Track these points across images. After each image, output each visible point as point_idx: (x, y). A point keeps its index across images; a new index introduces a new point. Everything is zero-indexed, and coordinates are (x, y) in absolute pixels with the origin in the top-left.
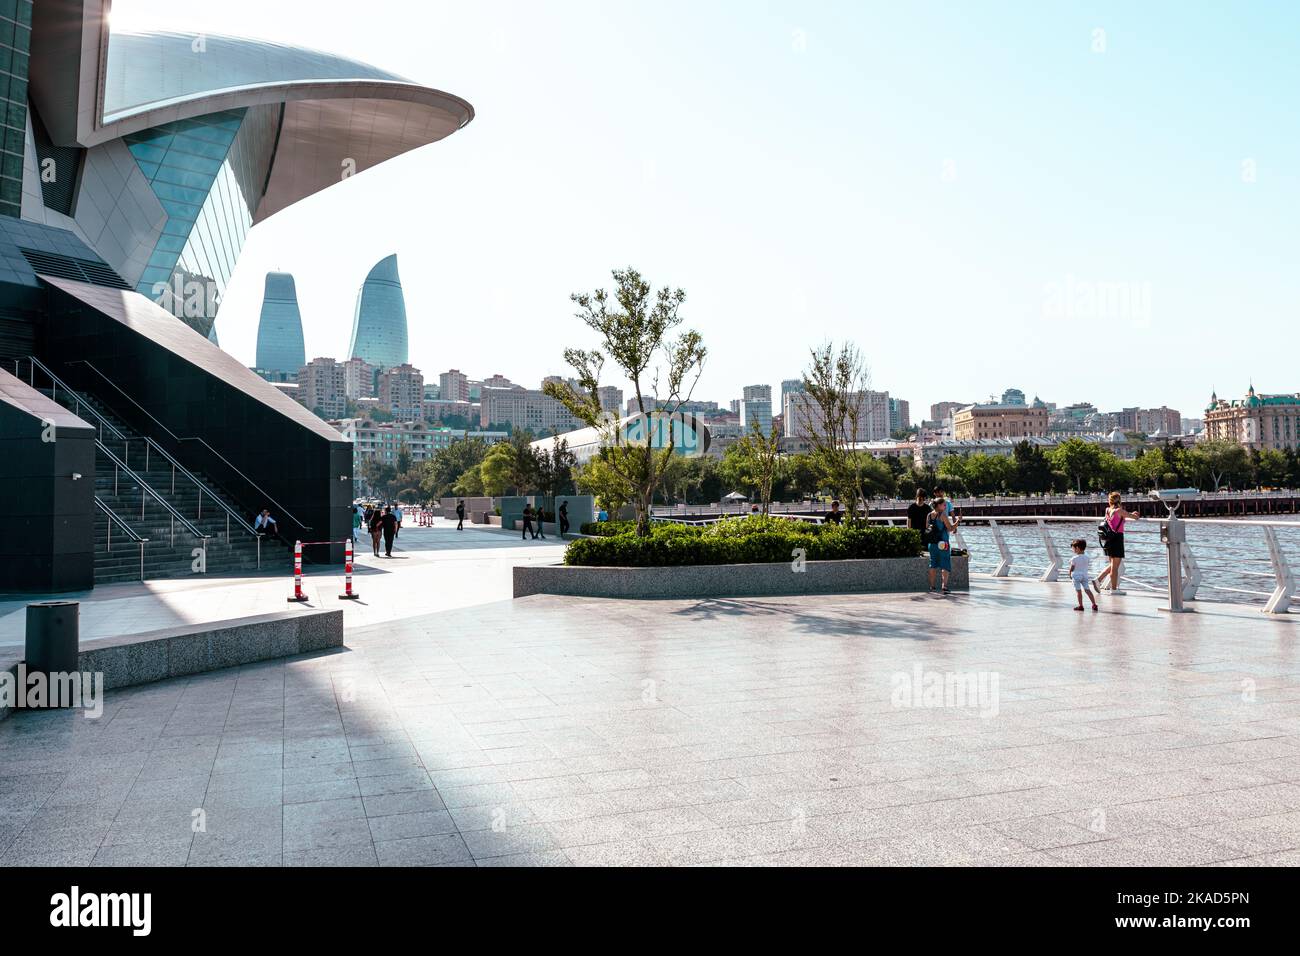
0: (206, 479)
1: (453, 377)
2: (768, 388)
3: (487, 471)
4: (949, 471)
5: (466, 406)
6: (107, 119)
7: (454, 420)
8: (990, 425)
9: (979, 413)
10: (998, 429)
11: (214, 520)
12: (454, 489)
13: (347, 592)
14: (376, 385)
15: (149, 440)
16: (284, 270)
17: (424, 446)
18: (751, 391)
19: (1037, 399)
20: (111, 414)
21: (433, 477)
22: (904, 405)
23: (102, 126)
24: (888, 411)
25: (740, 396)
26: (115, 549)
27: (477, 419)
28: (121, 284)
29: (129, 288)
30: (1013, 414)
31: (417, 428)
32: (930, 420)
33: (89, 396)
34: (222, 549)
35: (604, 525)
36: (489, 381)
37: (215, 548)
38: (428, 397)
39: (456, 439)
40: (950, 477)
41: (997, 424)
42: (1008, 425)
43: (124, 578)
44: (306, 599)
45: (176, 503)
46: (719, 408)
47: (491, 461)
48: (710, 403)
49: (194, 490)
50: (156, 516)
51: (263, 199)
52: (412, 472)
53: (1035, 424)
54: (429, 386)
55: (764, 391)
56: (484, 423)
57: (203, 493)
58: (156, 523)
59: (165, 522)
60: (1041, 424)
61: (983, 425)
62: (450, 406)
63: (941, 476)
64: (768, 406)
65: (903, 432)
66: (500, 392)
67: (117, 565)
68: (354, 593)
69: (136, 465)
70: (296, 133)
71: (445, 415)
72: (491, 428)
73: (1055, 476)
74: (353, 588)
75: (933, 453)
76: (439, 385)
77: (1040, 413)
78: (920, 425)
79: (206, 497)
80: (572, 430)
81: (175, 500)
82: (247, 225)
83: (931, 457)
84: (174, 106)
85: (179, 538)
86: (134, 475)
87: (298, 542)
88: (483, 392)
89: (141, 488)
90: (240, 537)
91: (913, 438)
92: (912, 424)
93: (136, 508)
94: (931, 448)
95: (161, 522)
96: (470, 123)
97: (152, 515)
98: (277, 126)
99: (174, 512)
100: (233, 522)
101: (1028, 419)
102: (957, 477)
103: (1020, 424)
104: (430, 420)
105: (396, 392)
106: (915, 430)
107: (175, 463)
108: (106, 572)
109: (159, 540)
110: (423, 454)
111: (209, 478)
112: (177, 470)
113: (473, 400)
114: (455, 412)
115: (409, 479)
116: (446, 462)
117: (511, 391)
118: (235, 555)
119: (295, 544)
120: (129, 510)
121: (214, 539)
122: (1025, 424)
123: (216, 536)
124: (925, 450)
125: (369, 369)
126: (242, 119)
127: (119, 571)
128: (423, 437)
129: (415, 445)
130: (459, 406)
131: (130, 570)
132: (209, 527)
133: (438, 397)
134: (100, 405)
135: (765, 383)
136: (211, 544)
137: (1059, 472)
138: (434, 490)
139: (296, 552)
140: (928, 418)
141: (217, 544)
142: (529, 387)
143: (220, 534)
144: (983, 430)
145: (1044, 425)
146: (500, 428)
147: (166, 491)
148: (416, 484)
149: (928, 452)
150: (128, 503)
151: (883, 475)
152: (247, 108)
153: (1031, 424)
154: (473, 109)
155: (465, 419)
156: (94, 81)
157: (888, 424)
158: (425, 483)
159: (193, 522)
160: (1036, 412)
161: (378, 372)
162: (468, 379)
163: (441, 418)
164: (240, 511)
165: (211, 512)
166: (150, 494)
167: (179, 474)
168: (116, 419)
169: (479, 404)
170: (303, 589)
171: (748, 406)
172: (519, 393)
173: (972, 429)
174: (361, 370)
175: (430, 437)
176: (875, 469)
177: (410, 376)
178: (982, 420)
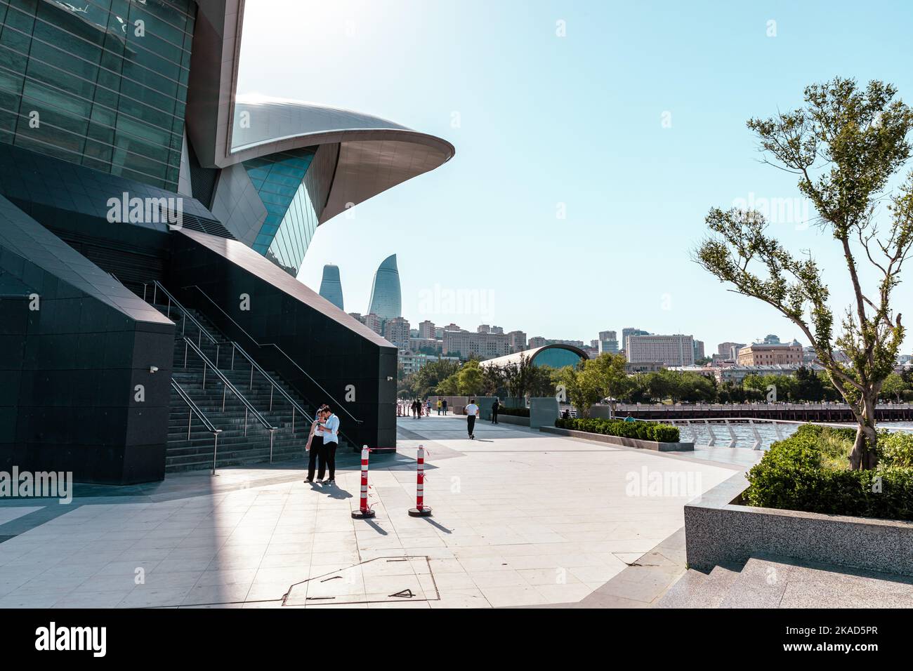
0: (278, 377)
1: (427, 325)
2: (614, 333)
3: (463, 379)
4: (750, 386)
5: (435, 342)
6: (233, 151)
7: (427, 350)
8: (764, 357)
9: (755, 349)
10: (769, 360)
11: (282, 412)
12: (436, 391)
13: (418, 508)
14: (383, 329)
15: (235, 345)
16: (334, 264)
17: (411, 364)
18: (604, 335)
19: (795, 340)
20: (211, 326)
21: (418, 383)
22: (701, 344)
23: (230, 154)
24: (692, 348)
25: (597, 338)
26: (196, 438)
27: (440, 349)
28: (226, 235)
29: (233, 238)
30: (779, 350)
31: (407, 354)
32: (718, 353)
33: (197, 312)
34: (288, 438)
35: (580, 422)
36: (447, 327)
37: (282, 437)
38: (412, 336)
39: (429, 361)
40: (752, 389)
41: (769, 356)
42: (776, 357)
43: (198, 467)
44: (372, 515)
45: (252, 397)
46: (584, 345)
47: (467, 372)
48: (579, 342)
49: (268, 386)
50: (235, 407)
51: (325, 209)
52: (406, 380)
53: (795, 356)
54: (413, 330)
55: (613, 334)
56: (445, 352)
57: (275, 389)
58: (234, 414)
59: (242, 413)
60: (798, 356)
61: (759, 356)
62: (424, 342)
63: (746, 388)
64: (616, 343)
65: (703, 361)
66: (454, 333)
67: (195, 453)
68: (425, 509)
69: (223, 365)
70: (347, 167)
71: (422, 346)
72: (449, 354)
73: (826, 390)
74: (425, 503)
75: (728, 374)
76: (418, 329)
77: (798, 350)
78: (711, 357)
79: (276, 392)
80: (497, 357)
81: (252, 394)
82: (315, 225)
83: (727, 376)
84: (274, 143)
85: (252, 428)
86: (219, 373)
87: (365, 447)
88: (444, 334)
89: (224, 384)
90: (302, 428)
91: (709, 364)
92: (706, 356)
93: (218, 399)
94: (727, 371)
95: (238, 413)
96: (452, 159)
97: (231, 407)
98: (335, 163)
99: (248, 405)
100: (298, 414)
101: (789, 354)
102: (757, 390)
103: (785, 356)
104: (413, 350)
105: (394, 333)
106: (709, 360)
107: (254, 364)
108: (183, 461)
109: (235, 429)
110: (411, 370)
111: (280, 377)
112: (255, 369)
113: (438, 338)
114: (427, 345)
115: (403, 384)
116: (427, 374)
117: (460, 333)
118: (298, 444)
119: (362, 448)
120: (213, 402)
121: (281, 429)
122: (788, 356)
123: (283, 426)
124: (723, 372)
125: (378, 320)
126: (315, 153)
127: (195, 459)
128: (411, 359)
129: (405, 364)
130: (430, 342)
131: (206, 458)
132: (278, 418)
133: (418, 337)
134: (204, 319)
135: (612, 330)
136: (279, 433)
137: (829, 388)
138: (419, 391)
139: (363, 458)
140: (717, 353)
141: (283, 433)
142: (471, 331)
143: (286, 424)
144: (759, 360)
145: (800, 356)
146: (454, 355)
147: (245, 387)
148: (408, 387)
149: (725, 373)
150: (211, 395)
151: (708, 387)
152: (318, 146)
153: (791, 356)
154: (454, 148)
155: (434, 350)
156: (226, 126)
157: (693, 356)
158: (414, 387)
159: (265, 413)
160: (795, 349)
161: (384, 322)
162: (435, 326)
163: (420, 348)
164: (304, 404)
165: (280, 404)
166: (231, 389)
167: (257, 372)
168: (215, 329)
169: (442, 341)
170: (369, 503)
171: (604, 343)
172: (466, 334)
173: (752, 359)
174: (375, 321)
175: (414, 359)
176: (702, 383)
177: (402, 324)
178: (759, 354)
